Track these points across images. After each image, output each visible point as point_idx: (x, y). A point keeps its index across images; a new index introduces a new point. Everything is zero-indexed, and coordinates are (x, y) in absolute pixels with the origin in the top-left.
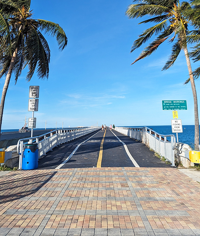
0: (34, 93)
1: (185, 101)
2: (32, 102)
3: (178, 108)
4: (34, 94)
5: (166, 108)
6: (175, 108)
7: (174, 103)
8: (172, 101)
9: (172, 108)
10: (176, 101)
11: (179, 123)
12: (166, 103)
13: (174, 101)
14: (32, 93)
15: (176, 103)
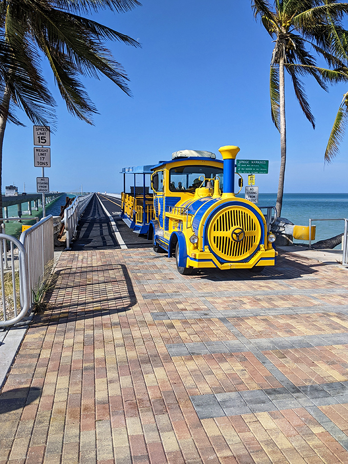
0: (42, 137)
1: (267, 162)
2: (40, 153)
3: (257, 171)
4: (42, 139)
5: (241, 170)
6: (253, 171)
7: (253, 164)
8: (250, 161)
9: (249, 171)
10: (256, 161)
11: (255, 192)
12: (242, 164)
13: (253, 161)
14: (39, 137)
15: (255, 164)
